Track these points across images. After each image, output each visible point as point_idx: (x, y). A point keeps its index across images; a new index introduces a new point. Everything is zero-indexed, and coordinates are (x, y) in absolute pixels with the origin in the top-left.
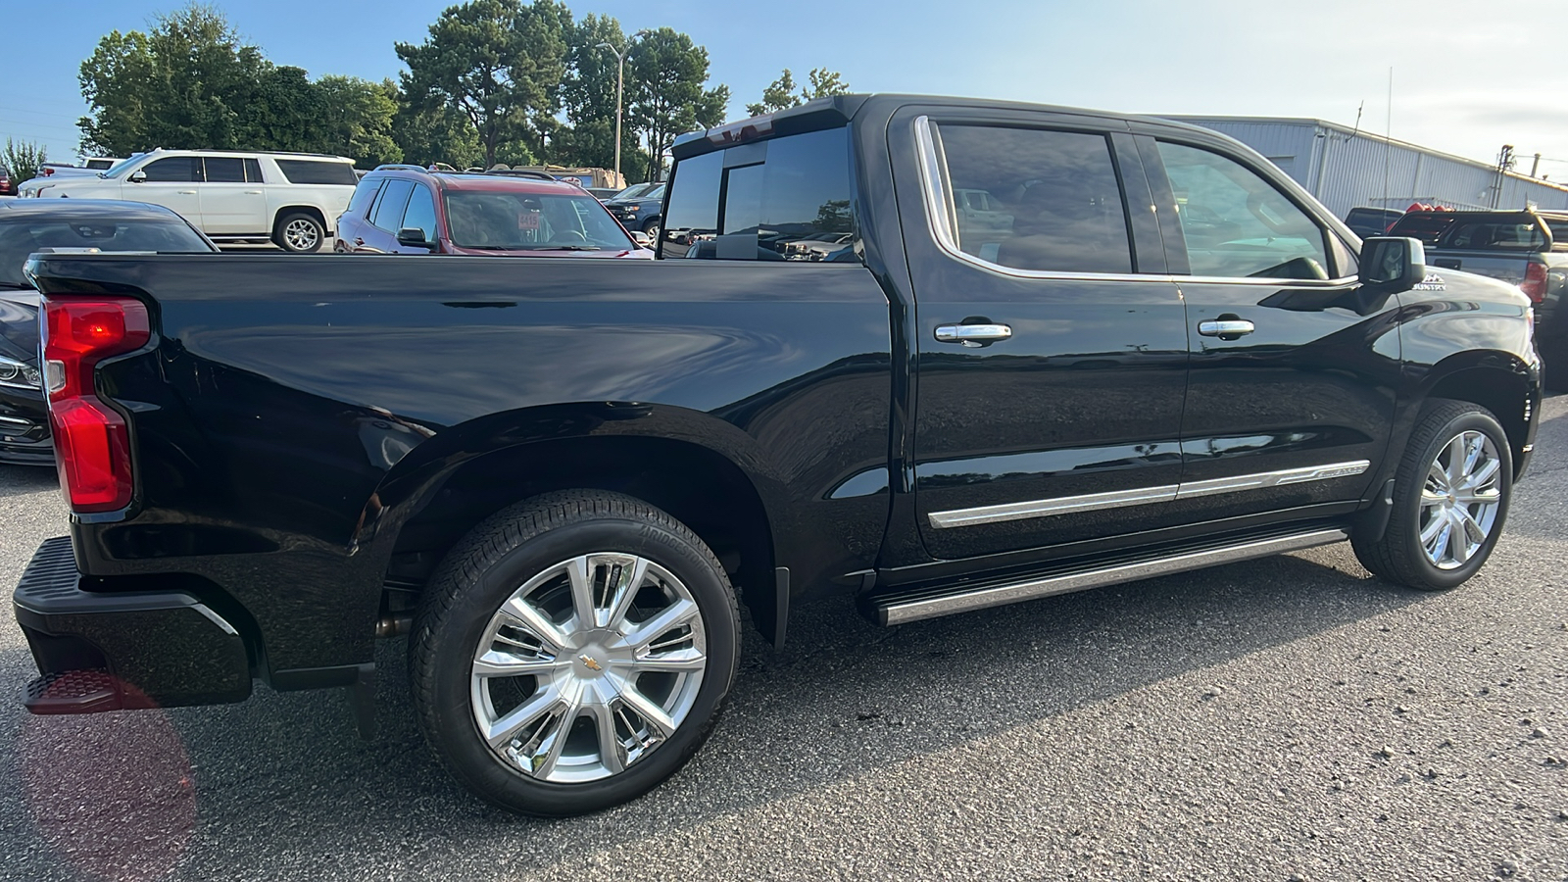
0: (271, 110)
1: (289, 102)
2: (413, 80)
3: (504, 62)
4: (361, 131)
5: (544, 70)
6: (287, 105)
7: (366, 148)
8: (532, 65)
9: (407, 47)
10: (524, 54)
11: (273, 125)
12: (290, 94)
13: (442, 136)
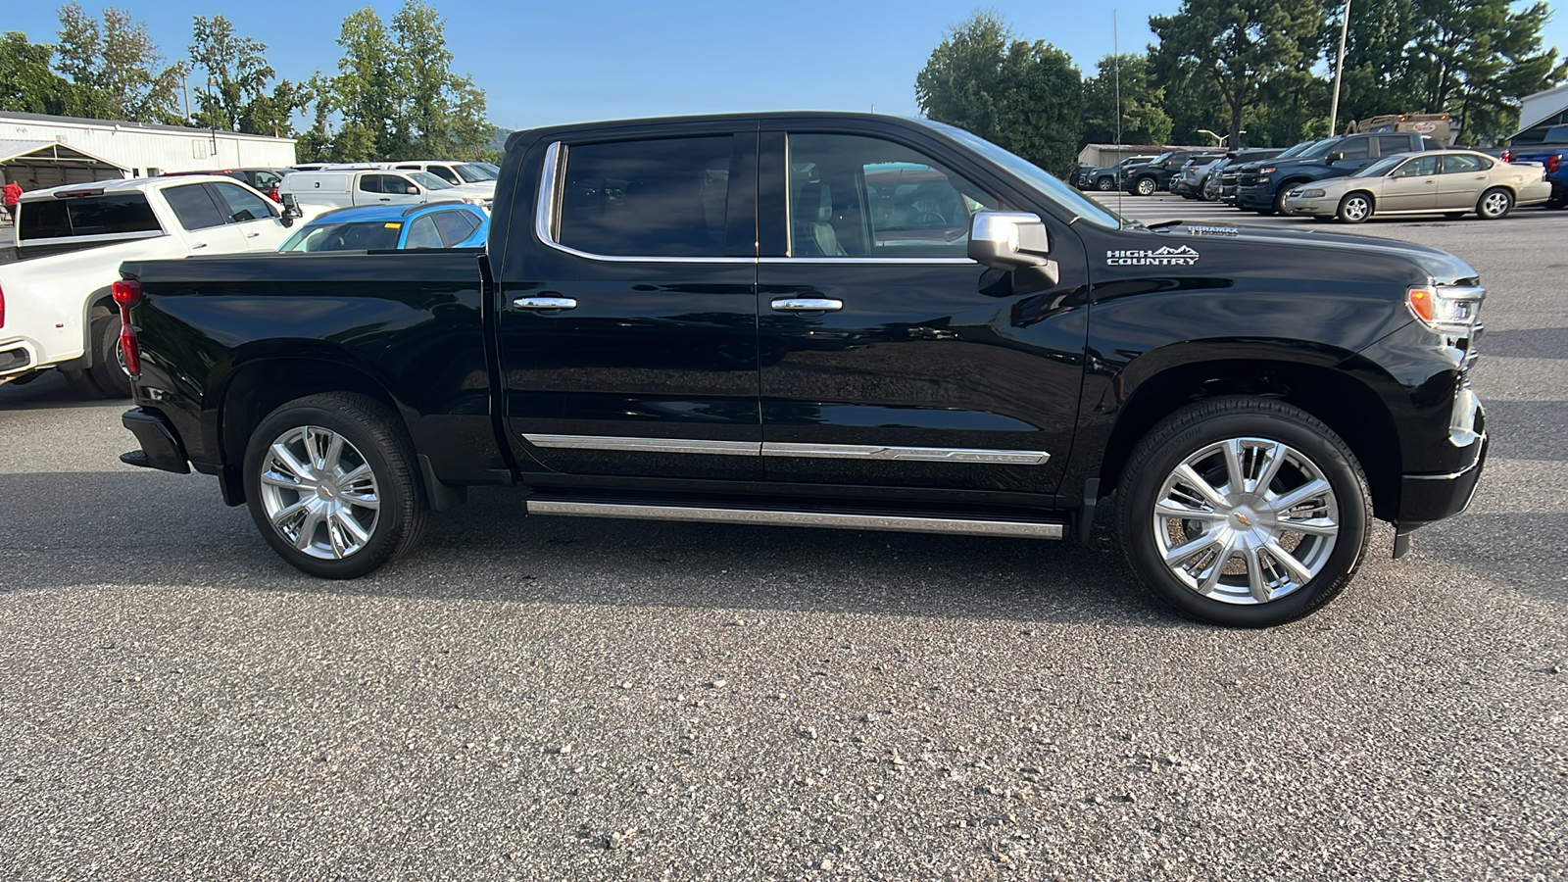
0: (1030, 98)
1: (1047, 88)
2: (1160, 52)
3: (1253, 19)
4: (1134, 106)
5: (1300, 21)
6: (1045, 92)
7: (1137, 122)
8: (1284, 18)
9: (1161, 19)
10: (1276, 8)
11: (1032, 111)
12: (1049, 80)
13: (1215, 101)
